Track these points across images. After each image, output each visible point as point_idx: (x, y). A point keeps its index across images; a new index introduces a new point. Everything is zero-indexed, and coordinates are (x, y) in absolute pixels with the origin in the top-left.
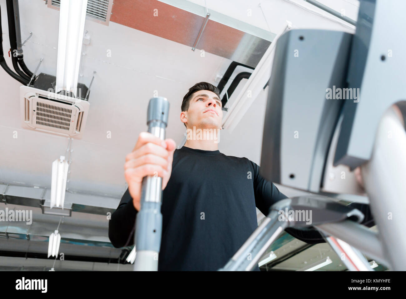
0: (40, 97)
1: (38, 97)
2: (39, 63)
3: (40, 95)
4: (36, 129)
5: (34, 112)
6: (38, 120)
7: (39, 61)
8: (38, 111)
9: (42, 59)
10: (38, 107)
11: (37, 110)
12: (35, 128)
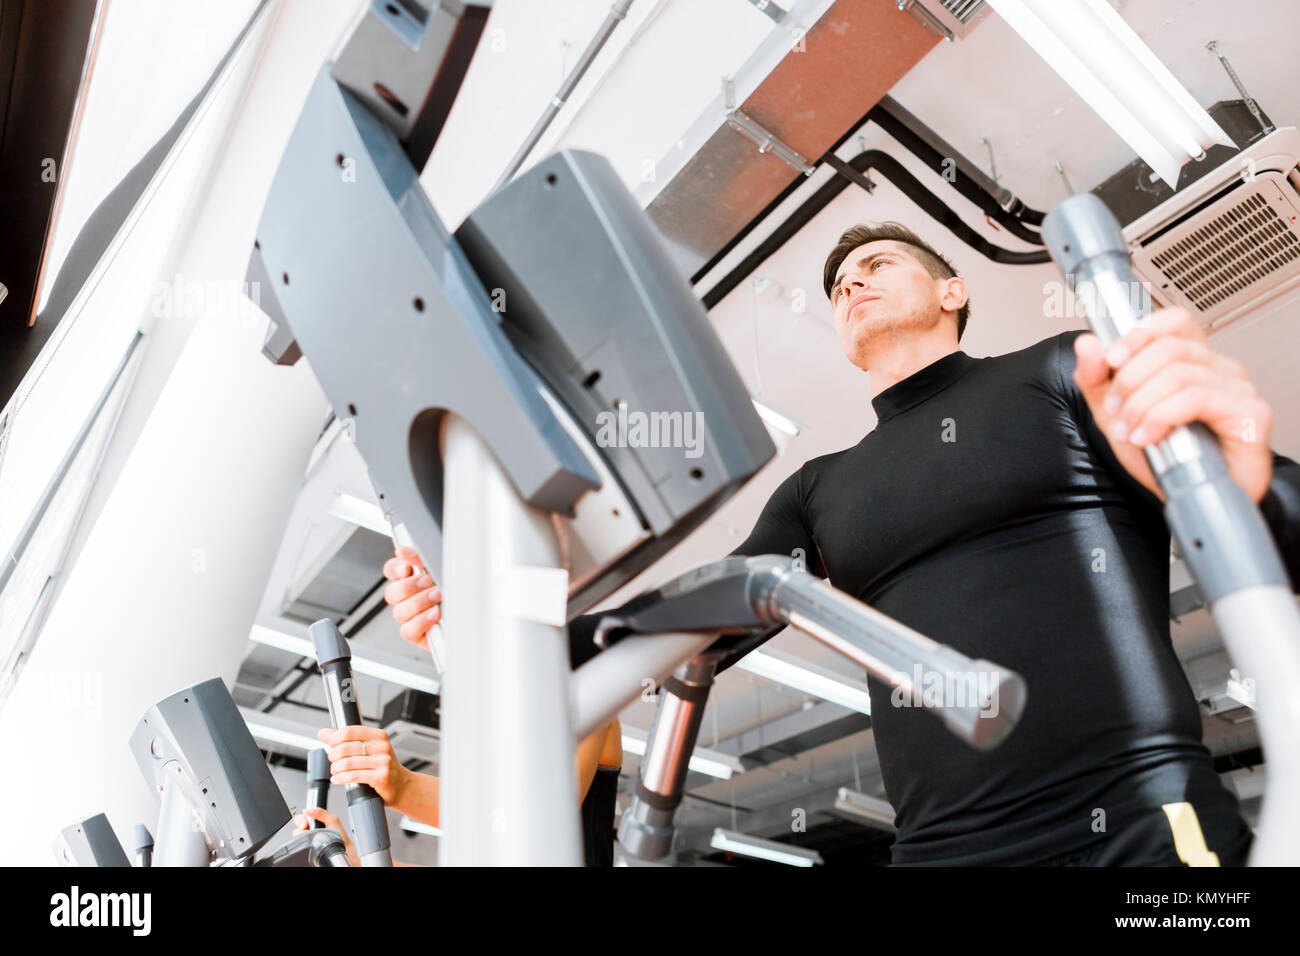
0: (1144, 244)
1: (1140, 247)
2: (1061, 181)
3: (1138, 238)
4: (1214, 325)
5: (1167, 289)
6: (1197, 301)
7: (1058, 176)
8: (1175, 280)
9: (1058, 165)
10: (1164, 269)
11: (1170, 278)
12: (1211, 325)
